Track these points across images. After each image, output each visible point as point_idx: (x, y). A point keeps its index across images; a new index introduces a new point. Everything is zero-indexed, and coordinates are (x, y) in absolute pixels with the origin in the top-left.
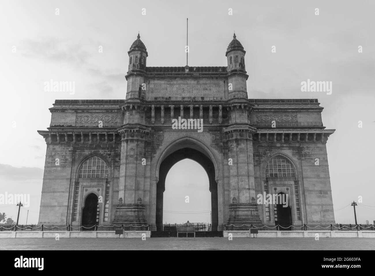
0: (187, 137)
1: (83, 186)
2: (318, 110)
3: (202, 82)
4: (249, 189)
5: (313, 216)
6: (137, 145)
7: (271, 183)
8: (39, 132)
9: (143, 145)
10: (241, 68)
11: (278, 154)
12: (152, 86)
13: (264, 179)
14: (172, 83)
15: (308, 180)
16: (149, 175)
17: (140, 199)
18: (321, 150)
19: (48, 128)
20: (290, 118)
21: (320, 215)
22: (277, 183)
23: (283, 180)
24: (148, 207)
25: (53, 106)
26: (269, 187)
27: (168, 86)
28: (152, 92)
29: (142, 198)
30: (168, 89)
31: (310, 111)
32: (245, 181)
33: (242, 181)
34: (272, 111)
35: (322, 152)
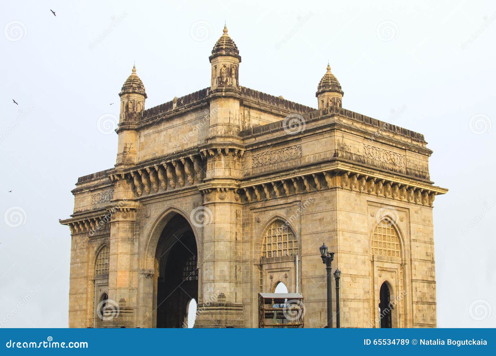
0: (171, 208)
1: (98, 285)
2: (329, 129)
3: (188, 118)
4: (214, 281)
5: (310, 320)
6: (119, 228)
7: (265, 267)
8: (62, 222)
9: (128, 227)
10: (218, 85)
11: (276, 218)
12: (142, 139)
13: (256, 263)
14: (159, 129)
15: (308, 258)
16: (137, 267)
17: (122, 301)
18: (329, 202)
19: (71, 216)
20: (294, 150)
21: (319, 319)
22: (274, 266)
23: (280, 262)
24: (135, 310)
25: (75, 187)
26: (264, 274)
27: (157, 134)
28: (142, 149)
29: (125, 299)
30: (157, 139)
31: (317, 132)
32: (210, 269)
33: (207, 270)
34: (268, 146)
35: (329, 207)
